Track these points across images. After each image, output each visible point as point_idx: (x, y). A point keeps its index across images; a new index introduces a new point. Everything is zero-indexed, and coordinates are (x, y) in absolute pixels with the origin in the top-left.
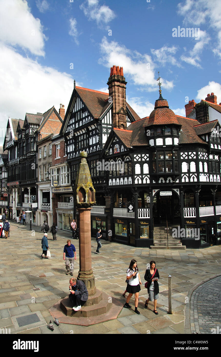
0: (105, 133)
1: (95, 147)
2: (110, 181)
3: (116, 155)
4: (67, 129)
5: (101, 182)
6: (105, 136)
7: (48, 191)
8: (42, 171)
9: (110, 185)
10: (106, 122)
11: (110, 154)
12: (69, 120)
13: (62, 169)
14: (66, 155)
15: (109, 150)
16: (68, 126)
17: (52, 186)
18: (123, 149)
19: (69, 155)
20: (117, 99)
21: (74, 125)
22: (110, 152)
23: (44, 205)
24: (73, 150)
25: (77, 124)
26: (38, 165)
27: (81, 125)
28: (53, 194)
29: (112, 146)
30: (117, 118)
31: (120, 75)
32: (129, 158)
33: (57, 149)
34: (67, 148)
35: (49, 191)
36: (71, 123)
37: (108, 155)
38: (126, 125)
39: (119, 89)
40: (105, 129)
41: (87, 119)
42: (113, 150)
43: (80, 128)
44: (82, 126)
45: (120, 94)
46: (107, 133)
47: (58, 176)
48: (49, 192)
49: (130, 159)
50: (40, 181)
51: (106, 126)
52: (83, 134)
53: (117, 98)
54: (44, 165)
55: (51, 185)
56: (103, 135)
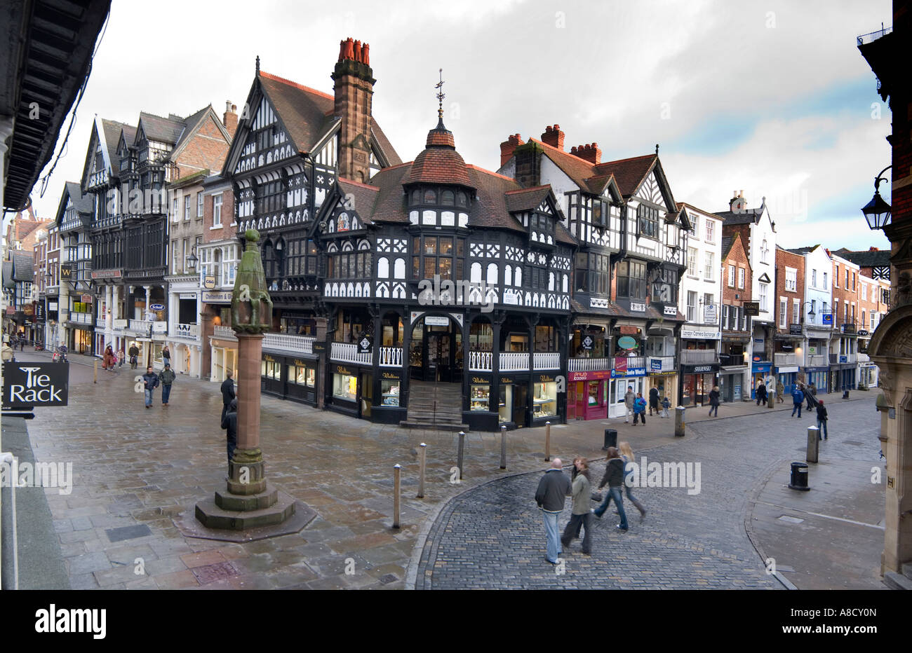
0: (321, 187)
1: (298, 213)
2: (328, 287)
3: (343, 235)
4: (239, 166)
5: (308, 287)
6: (320, 191)
7: (193, 298)
8: (180, 250)
9: (326, 295)
10: (324, 163)
11: (330, 232)
12: (245, 147)
13: (226, 251)
14: (236, 224)
15: (328, 223)
16: (241, 159)
17: (202, 286)
18: (355, 225)
19: (242, 223)
20: (352, 114)
21: (254, 159)
22: (330, 228)
23: (182, 327)
24: (252, 214)
25: (261, 157)
26: (170, 238)
27: (269, 161)
28: (205, 305)
29: (333, 215)
30: (349, 155)
31: (360, 60)
32: (368, 244)
33: (217, 207)
34: (238, 208)
35: (195, 298)
36: (248, 153)
37: (324, 232)
38: (369, 173)
39: (356, 93)
40: (322, 178)
41: (283, 149)
42: (336, 225)
43: (267, 169)
44: (273, 163)
45: (360, 104)
46: (324, 186)
47: (216, 267)
48: (196, 300)
49: (369, 248)
50: (174, 273)
51: (324, 171)
52: (275, 182)
53: (351, 111)
54: (186, 239)
55: (199, 284)
56: (317, 189)
